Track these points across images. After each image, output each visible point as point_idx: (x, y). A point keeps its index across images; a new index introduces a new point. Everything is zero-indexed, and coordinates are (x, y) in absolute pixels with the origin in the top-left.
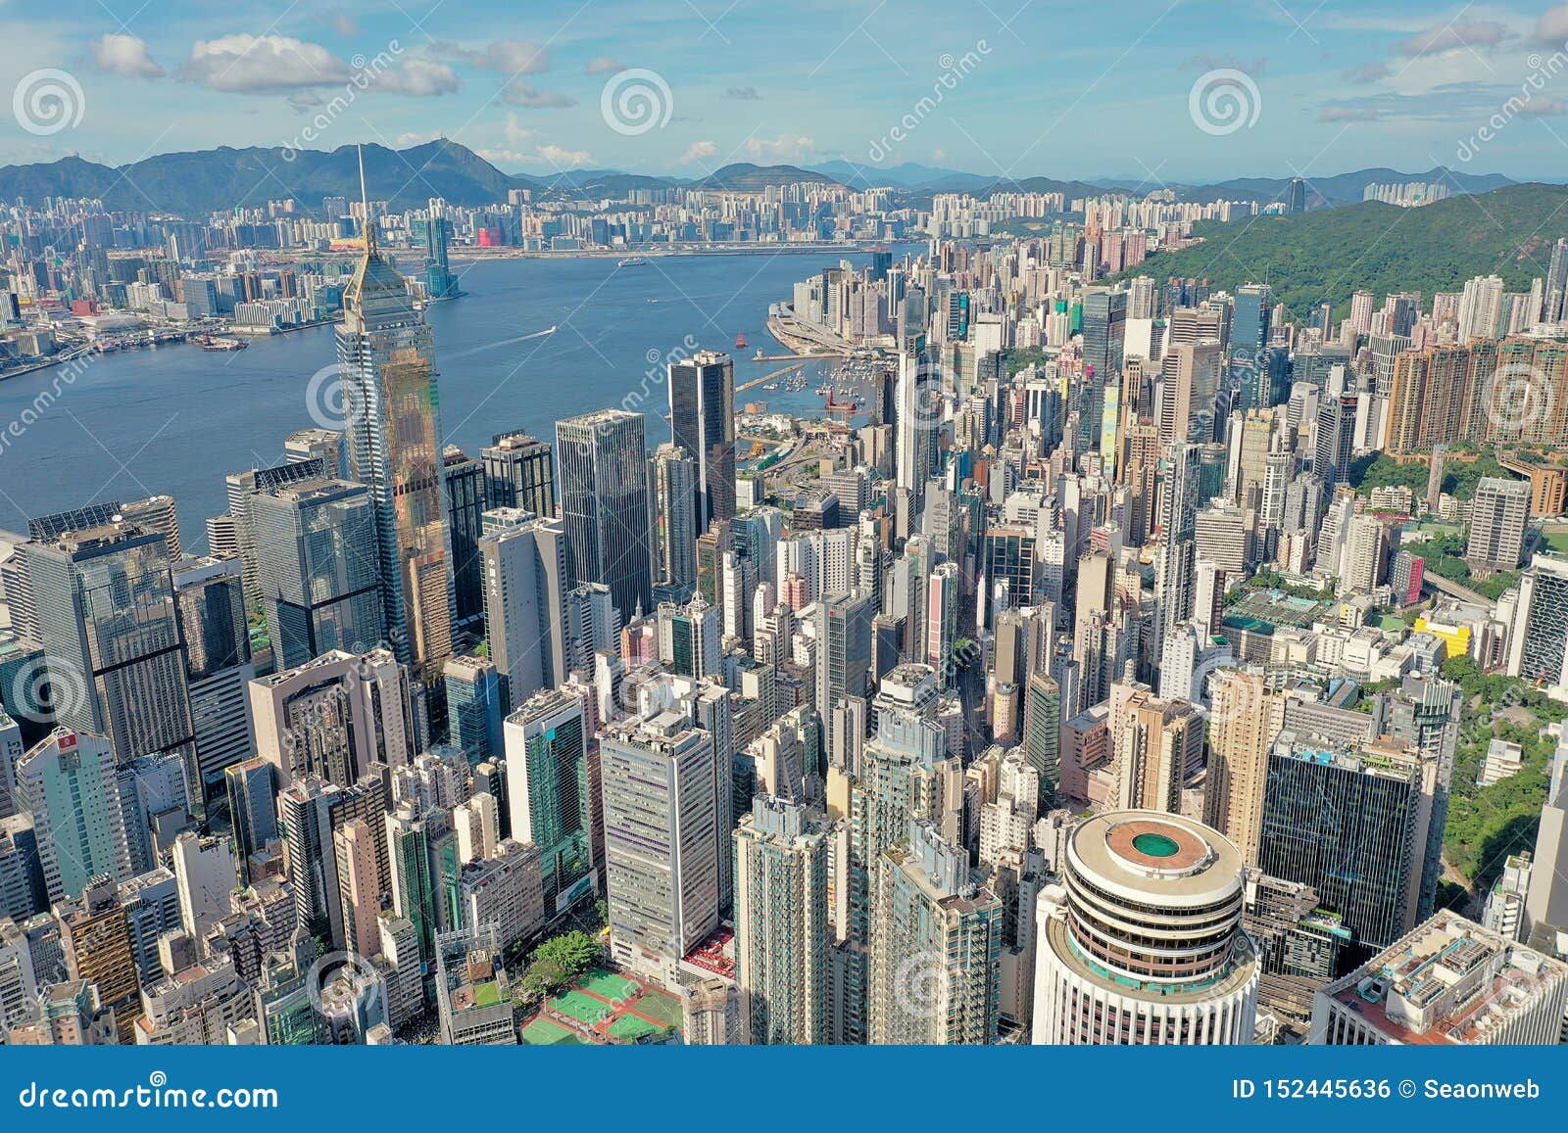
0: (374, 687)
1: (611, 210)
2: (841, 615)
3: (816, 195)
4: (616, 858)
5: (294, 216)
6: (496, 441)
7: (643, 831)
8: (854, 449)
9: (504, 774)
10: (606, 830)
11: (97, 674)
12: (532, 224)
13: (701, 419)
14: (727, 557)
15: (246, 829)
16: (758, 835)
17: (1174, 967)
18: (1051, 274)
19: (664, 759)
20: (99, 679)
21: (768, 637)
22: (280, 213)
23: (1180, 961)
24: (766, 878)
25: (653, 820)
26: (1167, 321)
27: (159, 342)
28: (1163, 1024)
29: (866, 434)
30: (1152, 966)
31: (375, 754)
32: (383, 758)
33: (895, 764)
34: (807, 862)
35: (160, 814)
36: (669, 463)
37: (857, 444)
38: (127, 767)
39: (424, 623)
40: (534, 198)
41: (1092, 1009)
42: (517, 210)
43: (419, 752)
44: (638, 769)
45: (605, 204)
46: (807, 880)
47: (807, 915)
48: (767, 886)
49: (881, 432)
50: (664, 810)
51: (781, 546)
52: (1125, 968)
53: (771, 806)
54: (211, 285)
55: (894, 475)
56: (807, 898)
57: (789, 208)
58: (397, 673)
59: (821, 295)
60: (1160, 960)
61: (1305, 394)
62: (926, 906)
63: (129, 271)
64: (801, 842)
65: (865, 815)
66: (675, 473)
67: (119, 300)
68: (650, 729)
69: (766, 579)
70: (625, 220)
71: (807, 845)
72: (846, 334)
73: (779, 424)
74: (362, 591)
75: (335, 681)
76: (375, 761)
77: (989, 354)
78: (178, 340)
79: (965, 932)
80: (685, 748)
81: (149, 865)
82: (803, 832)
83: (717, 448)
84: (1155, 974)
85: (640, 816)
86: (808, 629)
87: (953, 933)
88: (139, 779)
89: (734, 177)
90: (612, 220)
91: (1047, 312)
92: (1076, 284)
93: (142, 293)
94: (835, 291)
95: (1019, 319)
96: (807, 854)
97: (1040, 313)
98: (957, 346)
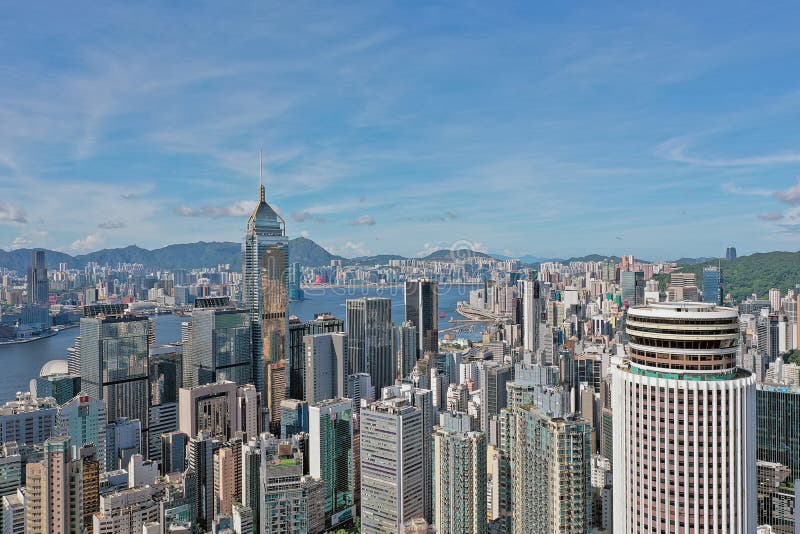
0: (244, 401)
1: (380, 268)
2: (494, 373)
3: (481, 262)
4: (366, 482)
5: (229, 271)
6: (316, 316)
7: (381, 462)
8: (501, 334)
9: (308, 440)
10: (362, 464)
11: (105, 384)
12: (341, 274)
13: (421, 309)
14: (433, 371)
15: (168, 457)
16: (446, 433)
17: (699, 363)
18: (603, 284)
19: (395, 417)
20: (105, 388)
21: (454, 401)
22: (223, 269)
23: (703, 358)
24: (451, 458)
25: (387, 455)
26: (667, 293)
27: (160, 314)
28: (696, 394)
29: (508, 328)
30: (685, 363)
31: (240, 427)
32: (244, 429)
33: (525, 390)
34: (475, 445)
35: (125, 449)
36: (404, 329)
37: (502, 331)
38: (113, 422)
39: (272, 389)
40: (343, 265)
41: (649, 393)
42: (335, 268)
43: (264, 431)
44: (380, 424)
45: (377, 266)
46: (475, 457)
47: (475, 480)
48: (451, 462)
49: (515, 327)
50: (394, 447)
51: (462, 366)
52: (668, 367)
53: (454, 416)
54: (187, 290)
55: (522, 344)
56: (475, 468)
57: (467, 267)
58: (255, 395)
59: (483, 296)
60: (690, 357)
61: (748, 320)
62: (544, 425)
63: (151, 283)
64: (471, 434)
65: (508, 425)
66: (407, 335)
67: (144, 296)
68: (388, 403)
69: (454, 382)
70: (386, 272)
71: (475, 436)
72: (497, 312)
73: (462, 342)
74: (242, 364)
75: (223, 394)
76: (240, 431)
77: (572, 306)
78: (168, 313)
79: (569, 437)
80: (406, 412)
81: (115, 467)
82: (472, 430)
83: (429, 332)
84: (688, 368)
85: (380, 453)
86: (476, 399)
87: (561, 436)
88: (117, 429)
89: (441, 255)
90: (380, 272)
91: (602, 300)
92: (617, 290)
93: (155, 293)
94: (491, 291)
95: (587, 303)
96: (475, 440)
97: (599, 300)
98: (554, 304)
